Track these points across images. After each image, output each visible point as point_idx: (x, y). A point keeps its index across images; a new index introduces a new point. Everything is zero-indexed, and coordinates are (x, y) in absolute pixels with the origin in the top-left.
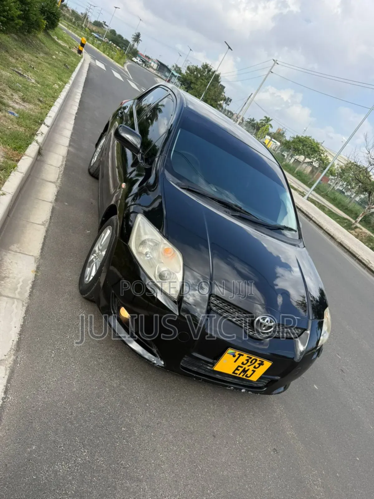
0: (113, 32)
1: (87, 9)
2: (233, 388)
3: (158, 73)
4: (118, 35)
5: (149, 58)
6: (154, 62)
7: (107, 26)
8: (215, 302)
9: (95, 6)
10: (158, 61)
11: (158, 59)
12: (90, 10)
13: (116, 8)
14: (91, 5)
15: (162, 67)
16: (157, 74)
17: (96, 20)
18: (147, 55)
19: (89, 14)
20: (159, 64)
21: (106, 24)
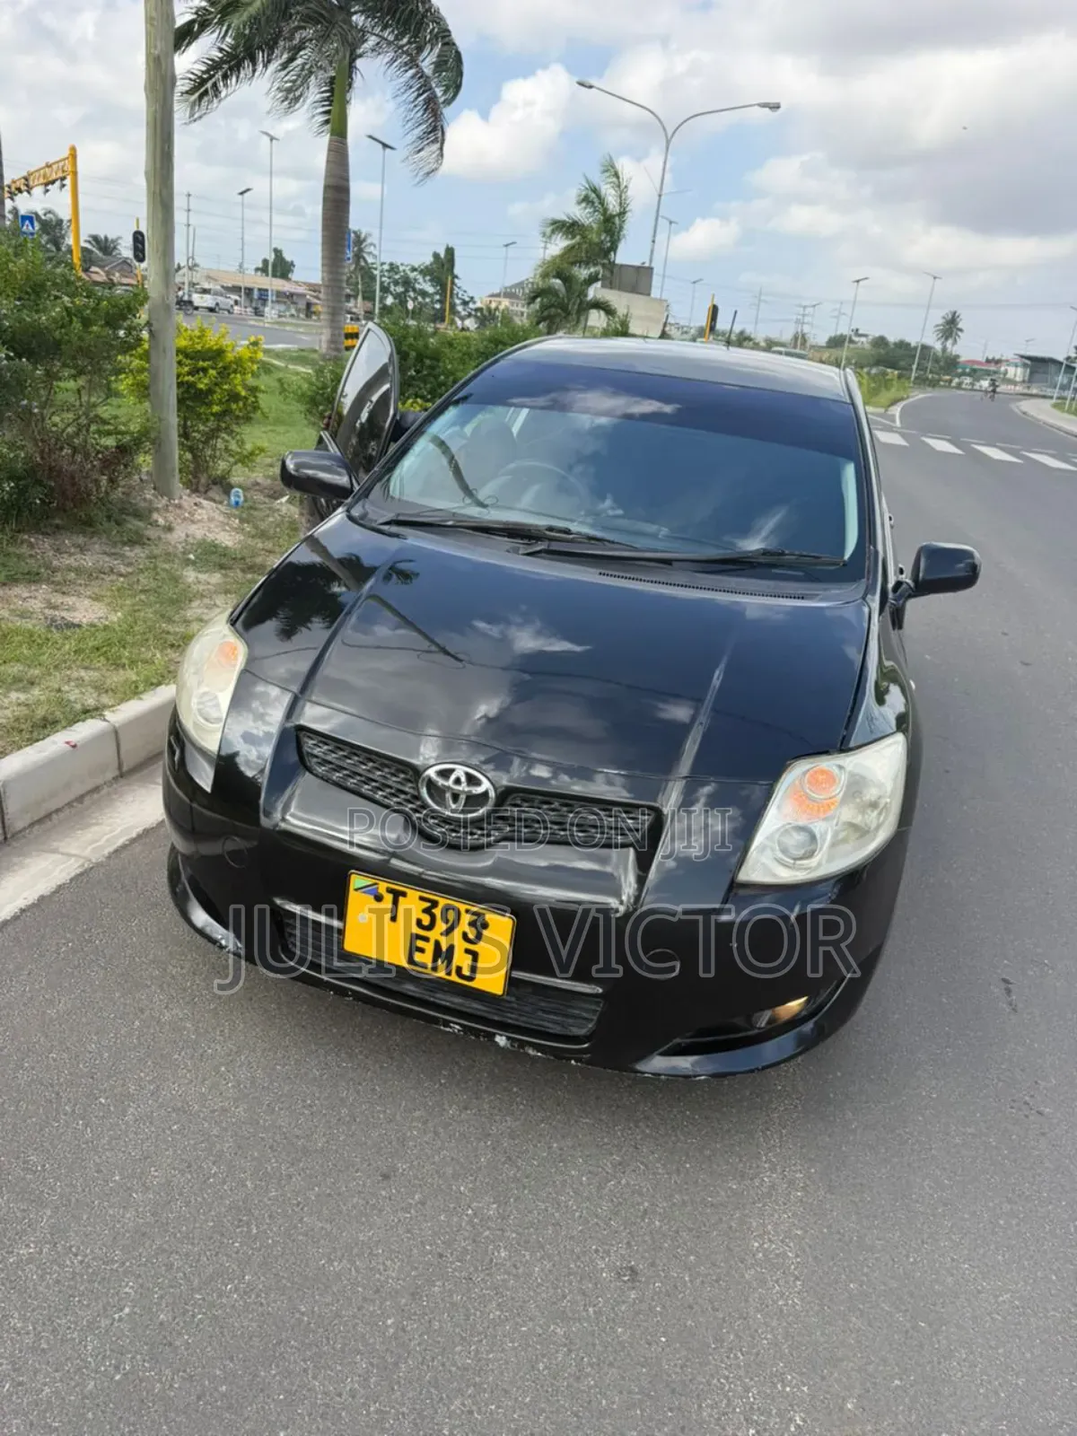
0: (880, 342)
1: (797, 322)
2: (457, 1027)
3: (1029, 388)
4: (895, 344)
5: (998, 362)
6: (1016, 366)
7: (865, 336)
8: (316, 751)
9: (814, 306)
10: (1022, 357)
11: (1022, 353)
12: (806, 319)
13: (858, 281)
14: (805, 307)
15: (1039, 366)
16: (1026, 391)
17: (833, 335)
18: (990, 358)
19: (806, 329)
20: (1028, 362)
21: (860, 332)
